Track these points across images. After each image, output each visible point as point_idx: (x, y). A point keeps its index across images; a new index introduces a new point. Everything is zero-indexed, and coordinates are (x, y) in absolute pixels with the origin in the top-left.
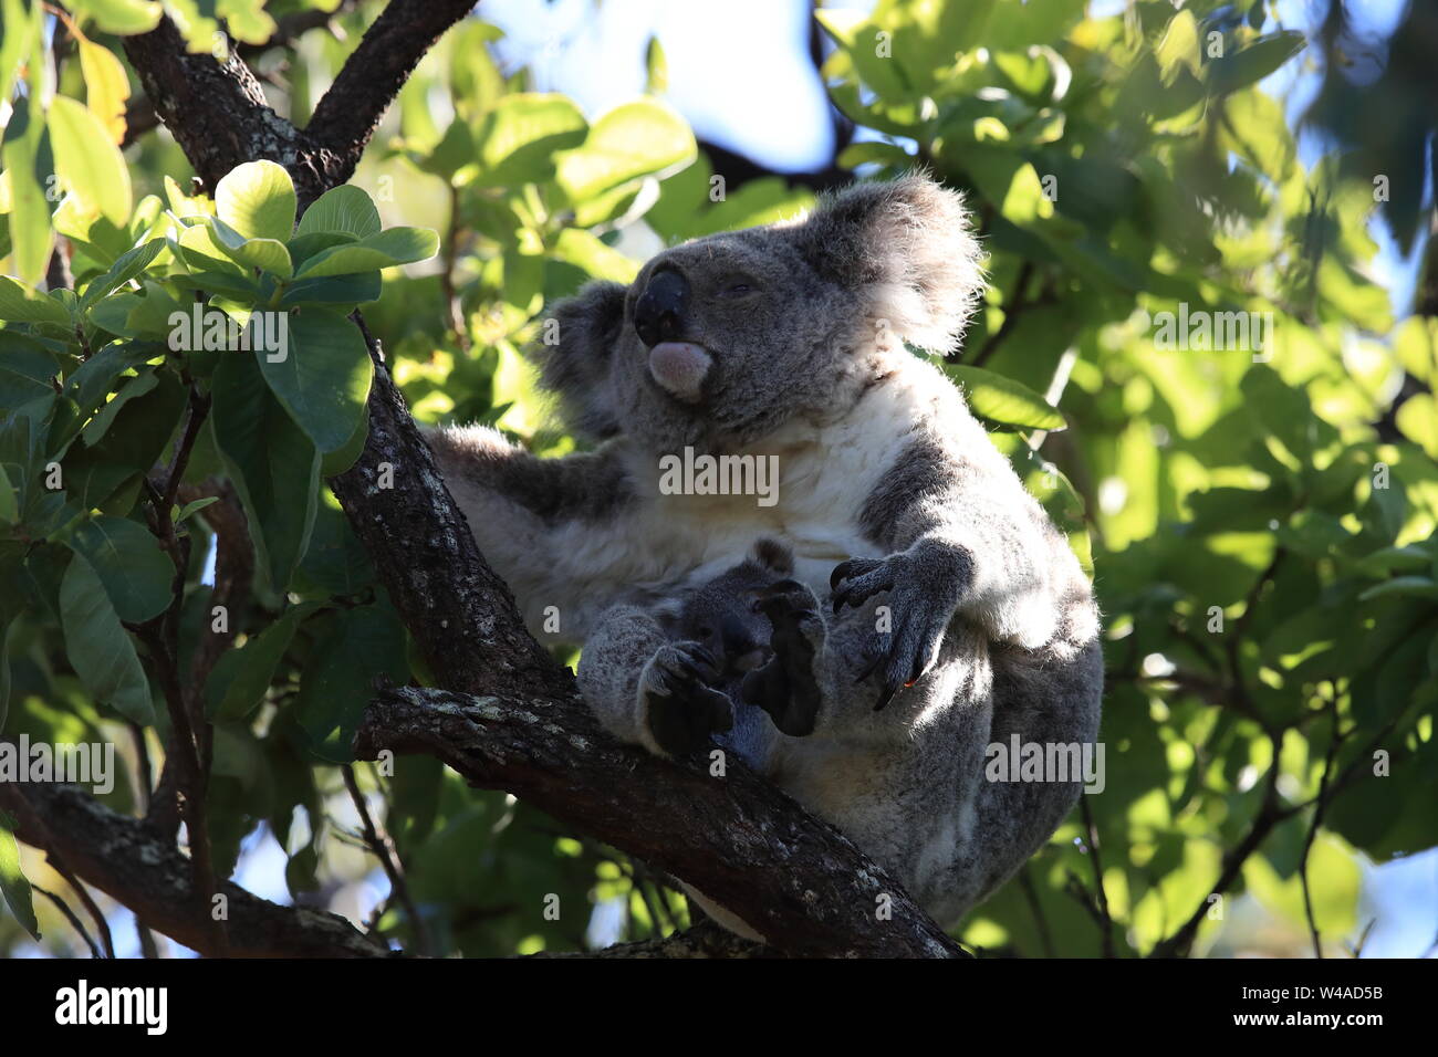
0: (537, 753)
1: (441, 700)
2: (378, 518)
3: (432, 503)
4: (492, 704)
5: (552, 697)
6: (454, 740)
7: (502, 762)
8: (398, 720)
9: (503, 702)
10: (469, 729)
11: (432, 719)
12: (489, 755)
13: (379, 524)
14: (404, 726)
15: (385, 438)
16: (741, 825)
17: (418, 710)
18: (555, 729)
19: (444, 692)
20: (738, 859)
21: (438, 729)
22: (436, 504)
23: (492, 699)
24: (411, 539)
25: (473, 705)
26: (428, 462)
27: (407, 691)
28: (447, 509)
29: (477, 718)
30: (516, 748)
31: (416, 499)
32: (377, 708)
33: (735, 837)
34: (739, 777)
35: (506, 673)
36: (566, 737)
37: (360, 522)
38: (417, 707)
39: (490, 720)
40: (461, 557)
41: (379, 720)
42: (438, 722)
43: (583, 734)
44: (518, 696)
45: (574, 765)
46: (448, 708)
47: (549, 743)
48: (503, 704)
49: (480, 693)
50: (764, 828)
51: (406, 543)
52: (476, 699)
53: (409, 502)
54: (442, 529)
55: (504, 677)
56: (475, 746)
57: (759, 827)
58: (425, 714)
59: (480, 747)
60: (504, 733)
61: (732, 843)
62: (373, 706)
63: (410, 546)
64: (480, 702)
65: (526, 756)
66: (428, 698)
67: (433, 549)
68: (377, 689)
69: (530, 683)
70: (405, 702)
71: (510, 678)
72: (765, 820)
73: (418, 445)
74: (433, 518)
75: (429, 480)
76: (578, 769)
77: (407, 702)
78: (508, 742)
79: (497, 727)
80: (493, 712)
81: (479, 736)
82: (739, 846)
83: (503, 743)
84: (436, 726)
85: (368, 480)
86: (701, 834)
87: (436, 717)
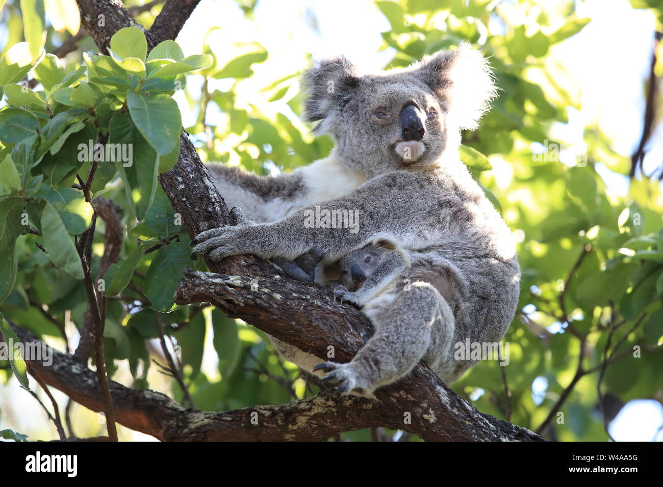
0: (258, 301)
1: (214, 277)
2: (184, 199)
3: (208, 192)
4: (237, 279)
5: (265, 276)
6: (220, 295)
7: (243, 305)
8: (195, 286)
9: (242, 278)
10: (226, 290)
11: (210, 286)
12: (237, 302)
13: (184, 202)
14: (197, 289)
15: (187, 164)
16: (351, 333)
17: (204, 282)
18: (266, 290)
19: (216, 274)
20: (350, 349)
21: (213, 290)
22: (210, 192)
23: (237, 277)
24: (199, 208)
25: (229, 279)
26: (207, 175)
27: (199, 273)
28: (215, 195)
29: (230, 285)
30: (249, 298)
31: (202, 190)
32: (185, 280)
33: (349, 339)
34: (350, 312)
35: (244, 266)
36: (271, 294)
37: (176, 202)
38: (204, 280)
39: (237, 286)
40: (222, 216)
41: (186, 286)
42: (213, 287)
43: (280, 293)
44: (249, 276)
45: (275, 306)
46: (218, 281)
47: (264, 297)
48: (243, 279)
49: (232, 275)
50: (362, 335)
51: (197, 210)
52: (230, 277)
53: (198, 192)
54: (213, 203)
55: (243, 268)
56: (230, 298)
57: (359, 334)
58: (207, 283)
59: (232, 298)
60: (243, 292)
61: (347, 342)
62: (183, 280)
63: (199, 211)
64: (232, 278)
65: (253, 302)
66: (208, 276)
67: (209, 212)
68: (184, 272)
69: (255, 270)
70: (198, 278)
71: (245, 268)
72: (362, 332)
73: (202, 167)
74: (209, 199)
75: (207, 182)
76: (277, 308)
77: (199, 278)
78: (245, 296)
79: (240, 289)
80: (238, 283)
81: (232, 293)
82: (350, 343)
83: (243, 296)
84: (212, 289)
85: (179, 182)
86: (334, 338)
87: (212, 285)
